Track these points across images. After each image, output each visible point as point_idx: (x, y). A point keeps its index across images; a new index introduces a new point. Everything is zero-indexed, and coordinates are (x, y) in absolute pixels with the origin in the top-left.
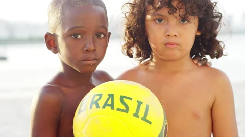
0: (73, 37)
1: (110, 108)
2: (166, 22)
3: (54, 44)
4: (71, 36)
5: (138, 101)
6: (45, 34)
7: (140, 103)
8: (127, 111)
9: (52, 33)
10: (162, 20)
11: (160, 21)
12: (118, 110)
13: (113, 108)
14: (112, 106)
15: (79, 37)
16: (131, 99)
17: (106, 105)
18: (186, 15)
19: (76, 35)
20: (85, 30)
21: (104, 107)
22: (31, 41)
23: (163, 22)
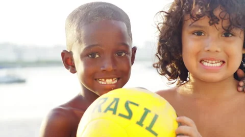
0: (90, 56)
1: (112, 112)
2: (206, 35)
3: (71, 63)
4: (87, 55)
5: (145, 109)
6: (62, 51)
7: (147, 111)
8: (129, 117)
9: (69, 51)
10: (202, 33)
11: (199, 33)
12: (120, 115)
13: (114, 113)
14: (114, 111)
15: (97, 56)
16: (137, 105)
17: (109, 109)
18: (230, 26)
19: (93, 54)
20: (102, 48)
21: (106, 111)
22: (39, 63)
23: (203, 34)
